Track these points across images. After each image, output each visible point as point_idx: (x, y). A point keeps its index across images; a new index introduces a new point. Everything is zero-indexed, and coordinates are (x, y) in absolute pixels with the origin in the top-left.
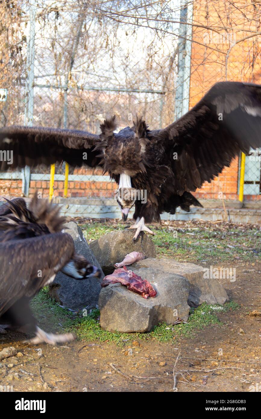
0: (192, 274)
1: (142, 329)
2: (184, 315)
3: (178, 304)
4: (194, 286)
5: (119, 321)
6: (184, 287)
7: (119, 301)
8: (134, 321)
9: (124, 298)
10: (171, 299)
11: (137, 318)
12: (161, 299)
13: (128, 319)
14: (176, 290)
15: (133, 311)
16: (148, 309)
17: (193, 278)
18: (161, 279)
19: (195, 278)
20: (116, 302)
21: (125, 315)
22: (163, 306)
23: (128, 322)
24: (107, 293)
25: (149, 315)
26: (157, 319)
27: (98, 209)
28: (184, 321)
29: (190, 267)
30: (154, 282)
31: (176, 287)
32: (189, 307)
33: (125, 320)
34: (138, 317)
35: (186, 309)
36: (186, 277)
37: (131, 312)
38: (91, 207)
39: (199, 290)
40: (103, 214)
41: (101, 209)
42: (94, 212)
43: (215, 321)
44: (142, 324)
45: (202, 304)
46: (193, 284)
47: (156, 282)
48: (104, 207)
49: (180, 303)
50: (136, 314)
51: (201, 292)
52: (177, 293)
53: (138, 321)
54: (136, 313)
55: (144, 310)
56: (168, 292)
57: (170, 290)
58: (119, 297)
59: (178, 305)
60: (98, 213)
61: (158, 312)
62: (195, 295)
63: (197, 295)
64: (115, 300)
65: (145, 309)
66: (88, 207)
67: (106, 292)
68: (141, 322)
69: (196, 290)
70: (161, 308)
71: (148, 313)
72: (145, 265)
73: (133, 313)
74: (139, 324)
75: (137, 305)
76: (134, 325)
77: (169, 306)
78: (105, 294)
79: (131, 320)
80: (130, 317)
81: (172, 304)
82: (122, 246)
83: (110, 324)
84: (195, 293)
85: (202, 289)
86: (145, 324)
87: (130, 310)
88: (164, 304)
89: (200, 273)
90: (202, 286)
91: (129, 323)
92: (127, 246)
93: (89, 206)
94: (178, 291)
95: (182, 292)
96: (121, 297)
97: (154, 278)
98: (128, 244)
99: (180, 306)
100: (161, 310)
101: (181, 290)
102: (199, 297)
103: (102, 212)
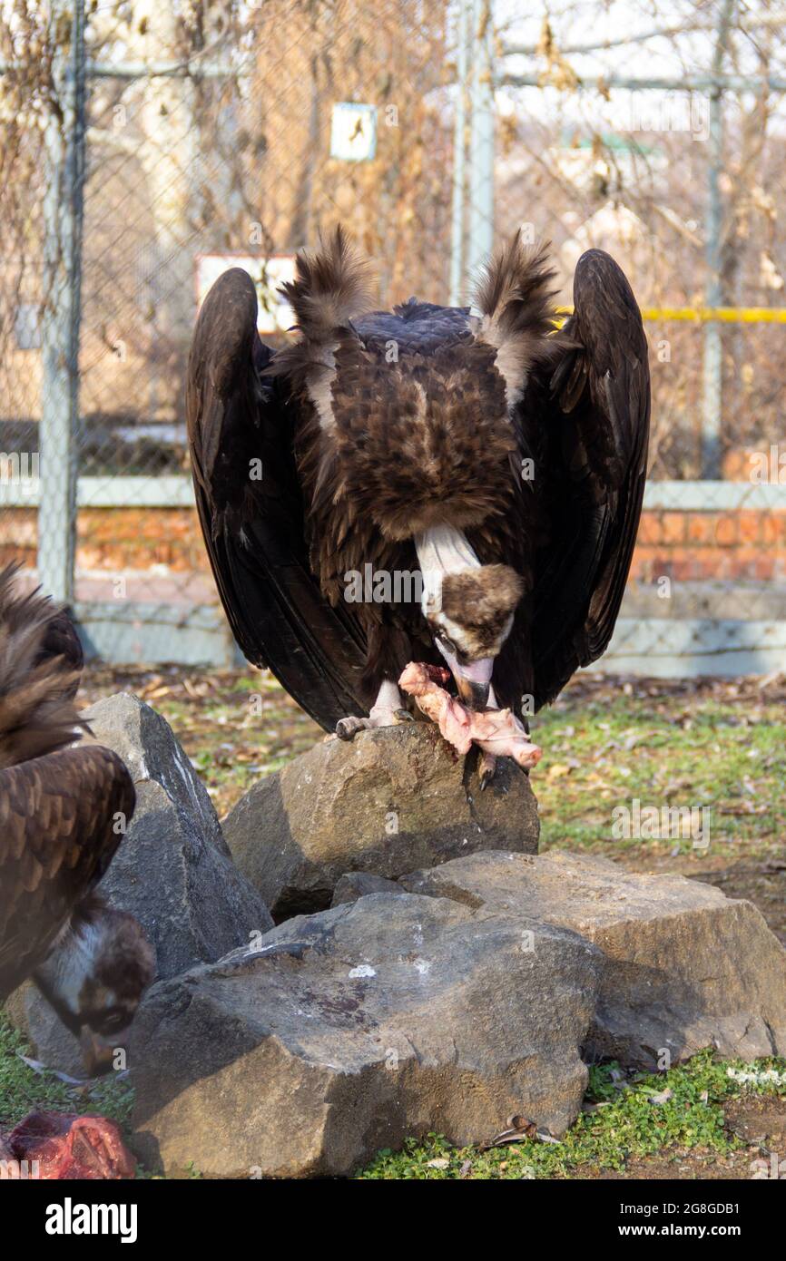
0: (655, 924)
1: (294, 1162)
2: (548, 1105)
3: (519, 1055)
4: (666, 978)
5: (206, 1129)
6: (565, 980)
7: (211, 1039)
8: (264, 1130)
9: (231, 1027)
10: (484, 1034)
11: (277, 1113)
12: (430, 1033)
13: (242, 1120)
14: (519, 995)
15: (266, 1084)
16: (324, 1075)
17: (660, 942)
18: (451, 946)
19: (672, 941)
20: (200, 1043)
21: (233, 1103)
22: (435, 1063)
23: (241, 1134)
24: (167, 1005)
25: (326, 1100)
26: (401, 1120)
27: (680, 635)
28: (545, 1131)
29: (660, 894)
30: (419, 959)
31: (519, 978)
32: (582, 1069)
33: (229, 1122)
34: (284, 1112)
35: (566, 1078)
36: (627, 934)
37: (255, 1086)
38: (650, 628)
39: (689, 994)
40: (707, 659)
41: (696, 637)
42: (666, 649)
43: (704, 1132)
44: (294, 1143)
45: (694, 1060)
46: (662, 966)
47: (428, 959)
48: (706, 629)
49: (533, 1052)
50: (273, 1097)
51: (703, 1004)
52: (524, 1008)
53: (284, 1127)
54: (278, 1092)
55: (311, 1081)
56: (471, 1002)
57: (487, 993)
58: (212, 1020)
59: (519, 1062)
60: (682, 655)
61: (400, 1092)
62: (668, 1018)
63: (675, 1015)
64: (193, 1034)
65: (312, 1075)
66: (635, 629)
67: (164, 998)
68: (294, 1133)
69: (679, 996)
70: (419, 1073)
71: (323, 1095)
72: (456, 882)
73: (265, 1095)
74: (283, 1142)
75: (284, 1057)
76: (265, 1145)
77: (469, 1065)
78: (161, 1010)
79: (251, 1124)
80: (248, 1112)
81: (485, 1054)
82: (372, 800)
83: (170, 1137)
84: (673, 1006)
85: (710, 989)
86: (310, 1140)
87: (253, 1079)
88: (438, 1057)
89: (699, 917)
90: (710, 979)
91: (245, 1136)
92: (396, 801)
93: (642, 625)
94: (530, 996)
95: (554, 1004)
96: (222, 1023)
97: (419, 940)
98: (398, 792)
99: (532, 1065)
100: (423, 1081)
101: (551, 992)
102: (685, 1025)
103: (698, 647)
